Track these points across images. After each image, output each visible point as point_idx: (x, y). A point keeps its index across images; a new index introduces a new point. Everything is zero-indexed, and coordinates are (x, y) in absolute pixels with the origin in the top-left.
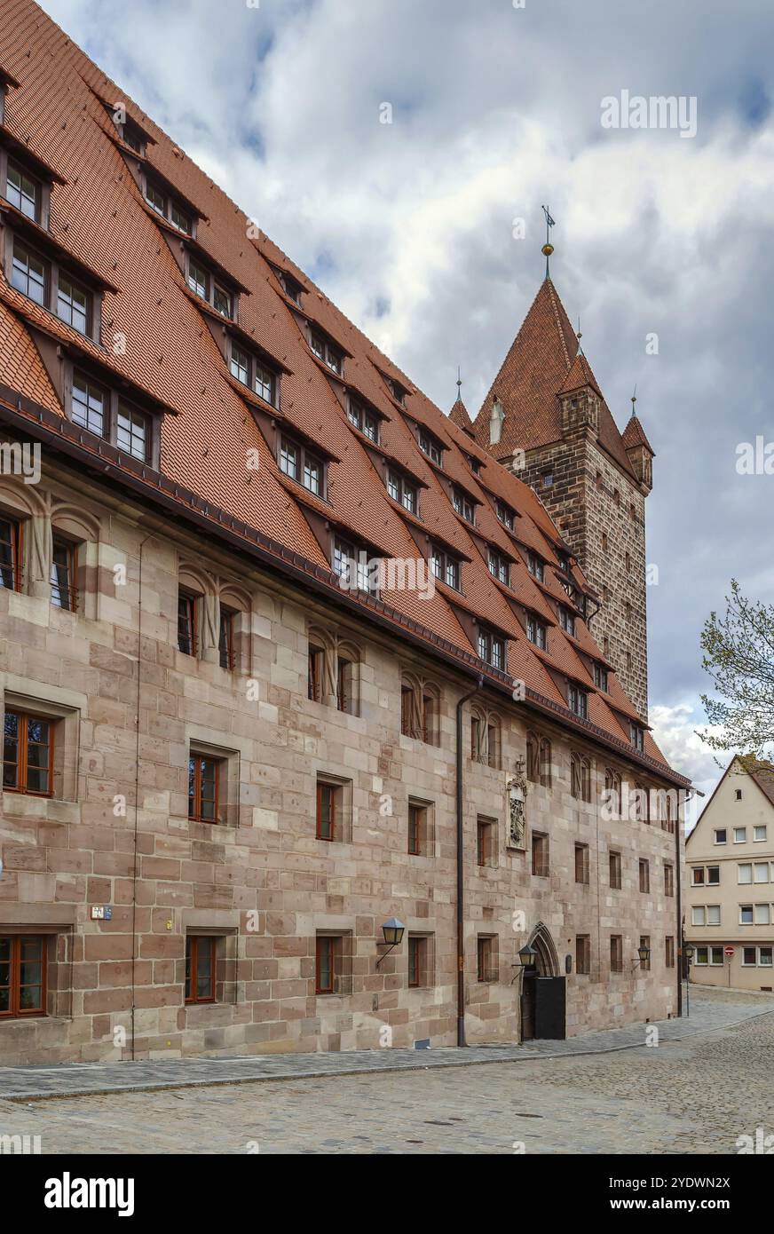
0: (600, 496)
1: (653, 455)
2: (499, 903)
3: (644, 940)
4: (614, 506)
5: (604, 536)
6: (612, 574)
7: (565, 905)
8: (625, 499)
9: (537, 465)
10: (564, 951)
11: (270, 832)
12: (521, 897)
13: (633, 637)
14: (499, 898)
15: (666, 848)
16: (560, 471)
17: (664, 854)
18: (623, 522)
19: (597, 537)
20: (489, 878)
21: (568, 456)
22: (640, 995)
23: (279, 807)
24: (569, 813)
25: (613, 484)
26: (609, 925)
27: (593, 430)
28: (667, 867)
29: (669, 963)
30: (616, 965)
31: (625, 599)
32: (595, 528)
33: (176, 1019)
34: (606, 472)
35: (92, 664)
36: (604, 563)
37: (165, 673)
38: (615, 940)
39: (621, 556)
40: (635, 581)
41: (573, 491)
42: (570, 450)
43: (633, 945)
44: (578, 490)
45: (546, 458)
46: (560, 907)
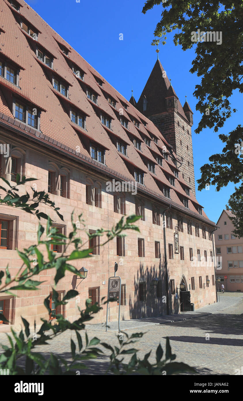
0: (179, 128)
1: (193, 114)
2: (174, 270)
3: (207, 277)
4: (183, 131)
5: (181, 141)
6: (183, 153)
7: (188, 268)
8: (186, 128)
9: (159, 119)
10: (189, 283)
11: (130, 256)
12: (179, 267)
13: (190, 172)
14: (174, 268)
15: (210, 246)
16: (167, 121)
17: (210, 249)
18: (185, 136)
19: (179, 142)
20: (172, 262)
21: (169, 116)
22: (207, 296)
23: (131, 249)
24: (187, 239)
25: (182, 124)
26: (199, 273)
27: (176, 109)
28: (211, 252)
29: (213, 284)
30: (201, 286)
31: (187, 160)
32: (178, 139)
33: (116, 310)
34: (180, 121)
35: (101, 219)
36: (181, 150)
37: (112, 218)
38: (200, 278)
39: (186, 147)
40: (190, 154)
41: (171, 127)
42: (170, 114)
43: (204, 279)
44: (172, 127)
45: (162, 116)
46: (187, 269)
